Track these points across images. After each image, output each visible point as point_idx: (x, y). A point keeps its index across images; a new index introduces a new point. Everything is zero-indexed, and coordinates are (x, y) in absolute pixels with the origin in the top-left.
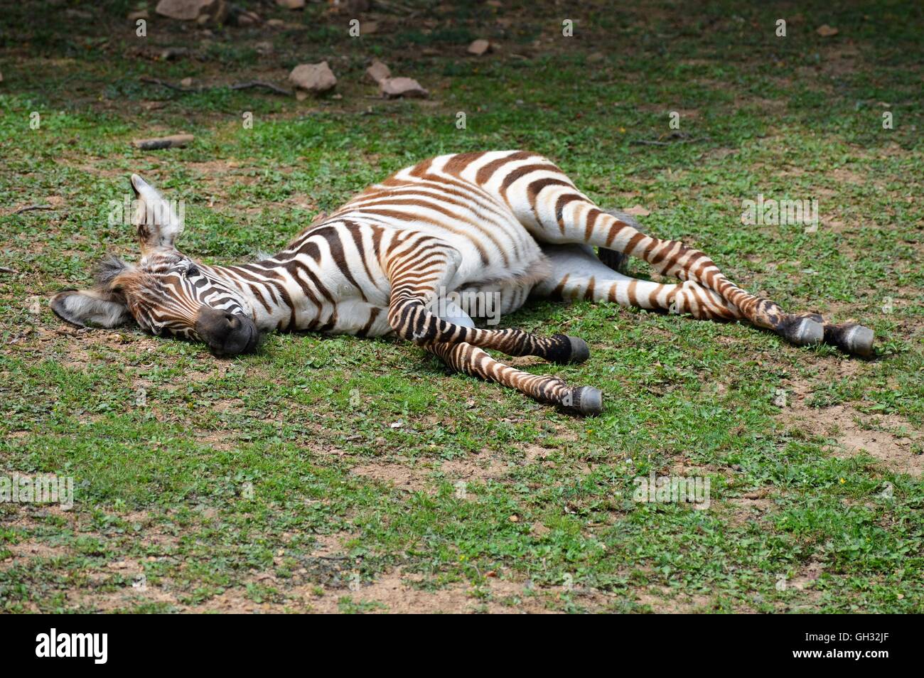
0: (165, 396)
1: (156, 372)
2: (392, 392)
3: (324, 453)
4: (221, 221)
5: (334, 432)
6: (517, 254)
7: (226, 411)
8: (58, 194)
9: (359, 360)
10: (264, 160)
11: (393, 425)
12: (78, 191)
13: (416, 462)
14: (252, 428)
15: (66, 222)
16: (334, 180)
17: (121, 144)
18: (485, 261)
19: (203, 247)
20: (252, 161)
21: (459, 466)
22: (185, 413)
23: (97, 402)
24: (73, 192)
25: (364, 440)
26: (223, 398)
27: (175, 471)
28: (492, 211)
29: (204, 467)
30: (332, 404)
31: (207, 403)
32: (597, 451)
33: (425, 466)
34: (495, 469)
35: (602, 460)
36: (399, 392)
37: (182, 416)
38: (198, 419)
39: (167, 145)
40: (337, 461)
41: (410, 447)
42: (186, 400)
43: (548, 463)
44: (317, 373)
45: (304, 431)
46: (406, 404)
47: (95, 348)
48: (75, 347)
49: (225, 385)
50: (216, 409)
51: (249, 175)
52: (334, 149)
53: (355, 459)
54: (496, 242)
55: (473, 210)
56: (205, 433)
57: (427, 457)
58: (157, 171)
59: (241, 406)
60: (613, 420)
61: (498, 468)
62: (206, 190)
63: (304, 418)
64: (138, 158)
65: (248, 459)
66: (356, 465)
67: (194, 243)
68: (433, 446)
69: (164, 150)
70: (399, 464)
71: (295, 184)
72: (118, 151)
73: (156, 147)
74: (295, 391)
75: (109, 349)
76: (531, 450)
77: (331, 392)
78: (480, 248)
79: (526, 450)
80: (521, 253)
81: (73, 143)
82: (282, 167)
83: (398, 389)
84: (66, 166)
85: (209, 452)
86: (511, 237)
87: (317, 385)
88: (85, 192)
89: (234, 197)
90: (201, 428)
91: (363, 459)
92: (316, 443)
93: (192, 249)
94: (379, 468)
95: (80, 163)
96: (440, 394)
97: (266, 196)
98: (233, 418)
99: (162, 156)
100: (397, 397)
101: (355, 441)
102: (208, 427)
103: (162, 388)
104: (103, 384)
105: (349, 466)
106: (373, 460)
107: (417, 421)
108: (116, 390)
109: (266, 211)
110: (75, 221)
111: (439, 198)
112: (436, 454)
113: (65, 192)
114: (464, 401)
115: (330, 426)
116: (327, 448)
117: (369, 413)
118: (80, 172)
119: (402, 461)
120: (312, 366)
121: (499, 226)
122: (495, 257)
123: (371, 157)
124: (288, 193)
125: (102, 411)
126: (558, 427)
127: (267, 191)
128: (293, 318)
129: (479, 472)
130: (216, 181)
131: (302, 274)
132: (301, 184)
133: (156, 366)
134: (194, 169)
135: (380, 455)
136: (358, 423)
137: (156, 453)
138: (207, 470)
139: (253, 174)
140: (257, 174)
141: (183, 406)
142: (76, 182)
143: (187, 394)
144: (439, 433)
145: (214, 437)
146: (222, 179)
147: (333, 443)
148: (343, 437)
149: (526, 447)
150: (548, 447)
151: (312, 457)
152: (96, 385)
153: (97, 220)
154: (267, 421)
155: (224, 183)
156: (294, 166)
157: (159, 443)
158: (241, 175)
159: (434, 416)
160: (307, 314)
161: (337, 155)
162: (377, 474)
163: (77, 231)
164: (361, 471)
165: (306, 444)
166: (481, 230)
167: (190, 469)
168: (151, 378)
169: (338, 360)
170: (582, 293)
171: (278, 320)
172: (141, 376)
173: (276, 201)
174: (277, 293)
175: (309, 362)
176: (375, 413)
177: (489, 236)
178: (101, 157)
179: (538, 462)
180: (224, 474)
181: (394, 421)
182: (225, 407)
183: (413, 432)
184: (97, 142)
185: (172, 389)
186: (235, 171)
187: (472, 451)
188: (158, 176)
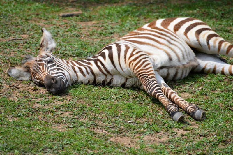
0: (44, 111)
1: (43, 101)
2: (131, 109)
3: (100, 132)
4: (83, 44)
5: (105, 124)
6: (184, 57)
7: (66, 116)
8: (27, 34)
9: (122, 97)
10: (106, 21)
11: (129, 122)
12: (33, 33)
13: (135, 136)
14: (74, 123)
15: (25, 44)
16: (130, 28)
17: (56, 15)
18: (170, 59)
19: (74, 54)
20: (101, 22)
21: (151, 138)
22: (50, 117)
23: (18, 113)
24: (32, 33)
25: (116, 127)
26: (66, 111)
27: (41, 139)
28: (175, 41)
29: (52, 138)
30: (107, 114)
31: (59, 113)
32: (204, 132)
33: (137, 138)
34: (164, 139)
35: (206, 136)
36: (134, 109)
37: (49, 118)
38: (55, 119)
39: (72, 15)
40: (104, 136)
41: (134, 130)
42: (52, 112)
43: (185, 137)
44: (104, 101)
45: (94, 124)
46: (135, 114)
47: (23, 92)
48: (16, 92)
49: (68, 106)
50: (62, 116)
51: (99, 27)
52: (134, 17)
53: (111, 135)
54: (175, 52)
55: (168, 41)
56: (56, 125)
57: (139, 134)
58: (66, 25)
59: (72, 114)
60: (213, 120)
61: (165, 139)
62: (82, 32)
63: (95, 119)
64: (60, 20)
65: (70, 134)
66: (111, 137)
67: (71, 52)
68: (142, 130)
69: (71, 17)
70: (128, 137)
71: (115, 30)
72: (53, 18)
73: (68, 16)
74: (94, 109)
75: (28, 92)
76: (180, 132)
77: (107, 109)
78: (168, 54)
79: (177, 131)
80: (185, 57)
81: (37, 15)
82: (112, 23)
83: (133, 108)
84: (32, 23)
85: (55, 132)
86: (181, 50)
87: (103, 106)
88: (36, 33)
89: (91, 35)
90: (55, 123)
91: (114, 135)
92: (98, 129)
93: (70, 54)
94: (120, 138)
95: (39, 22)
96: (149, 110)
97: (103, 34)
98: (68, 119)
99: (69, 19)
100: (132, 111)
101: (113, 128)
102: (58, 123)
103: (44, 107)
104: (22, 106)
105: (108, 137)
106: (118, 135)
107: (138, 120)
108: (26, 108)
109: (102, 40)
110: (28, 44)
111: (155, 36)
112: (143, 133)
113: (29, 33)
114: (158, 113)
115: (105, 122)
116: (101, 130)
117: (120, 117)
118: (37, 25)
119: (129, 135)
120: (103, 99)
121: (177, 46)
122: (174, 58)
123: (147, 20)
124: (112, 33)
125: (18, 117)
126: (192, 123)
127: (104, 33)
128: (95, 80)
129: (157, 140)
130: (86, 29)
131: (99, 64)
132: (117, 30)
133: (44, 99)
134: (80, 24)
135: (121, 133)
136: (116, 121)
137: (35, 133)
138: (53, 139)
139: (101, 26)
140: (102, 26)
141: (50, 114)
142: (34, 29)
143: (52, 110)
144: (145, 125)
145: (59, 126)
146: (89, 28)
147: (104, 128)
148: (108, 126)
149: (178, 130)
150: (187, 130)
151: (95, 134)
152: (19, 106)
153: (37, 43)
154: (81, 120)
155: (89, 30)
156: (117, 23)
157: (38, 129)
158: (96, 26)
159: (145, 118)
160: (101, 78)
161: (134, 19)
162: (118, 141)
163: (29, 48)
164: (113, 140)
165: (94, 129)
166: (170, 48)
167: (47, 139)
168: (40, 104)
169: (114, 97)
170: (211, 71)
171: (88, 80)
172: (37, 103)
173: (107, 36)
174: (89, 70)
175: (102, 98)
176: (123, 117)
177: (172, 50)
178: (47, 20)
179: (181, 136)
180: (60, 141)
181: (130, 120)
182: (66, 115)
183: (136, 124)
184: (47, 14)
185: (47, 108)
186: (94, 25)
187: (157, 132)
188: (65, 27)
